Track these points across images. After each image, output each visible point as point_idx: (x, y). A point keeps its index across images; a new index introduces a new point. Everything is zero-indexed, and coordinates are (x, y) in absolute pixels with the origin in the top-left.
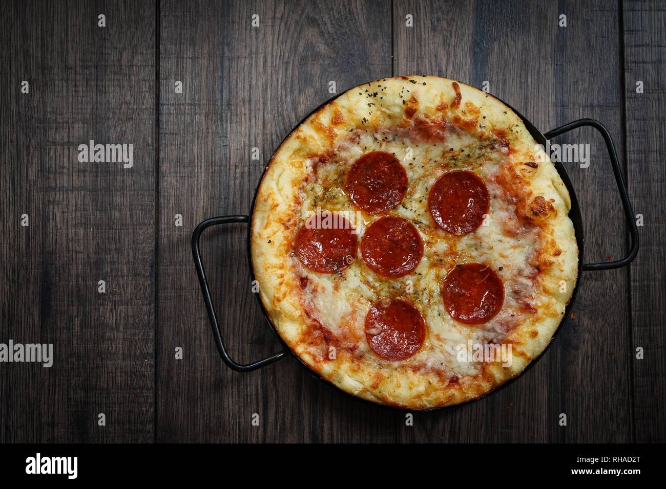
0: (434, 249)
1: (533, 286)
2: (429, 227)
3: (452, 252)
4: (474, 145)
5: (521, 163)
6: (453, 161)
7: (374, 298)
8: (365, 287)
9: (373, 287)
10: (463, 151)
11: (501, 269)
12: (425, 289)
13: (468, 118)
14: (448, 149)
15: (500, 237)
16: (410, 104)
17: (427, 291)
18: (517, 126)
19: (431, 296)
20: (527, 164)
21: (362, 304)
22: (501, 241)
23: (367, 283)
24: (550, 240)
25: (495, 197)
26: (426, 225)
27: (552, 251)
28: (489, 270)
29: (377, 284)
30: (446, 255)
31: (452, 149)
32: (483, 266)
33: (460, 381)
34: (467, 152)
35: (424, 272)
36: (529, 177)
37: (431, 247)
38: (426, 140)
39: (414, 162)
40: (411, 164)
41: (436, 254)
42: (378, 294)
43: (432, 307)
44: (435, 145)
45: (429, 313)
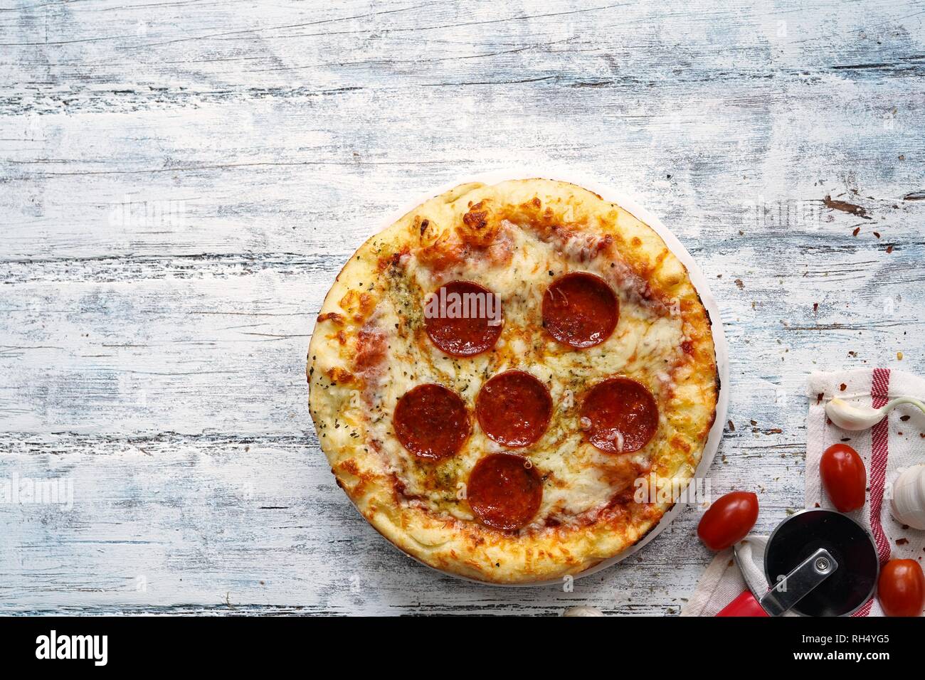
0: (521, 357)
1: (576, 236)
2: (492, 360)
3: (526, 335)
4: (394, 297)
5: (421, 239)
6: (413, 324)
7: (578, 437)
8: (563, 448)
9: (565, 436)
10: (400, 312)
11: (551, 273)
12: (571, 372)
13: (356, 304)
14: (396, 331)
15: (511, 271)
16: (335, 378)
17: (574, 370)
18: (374, 244)
19: (577, 365)
20: (422, 234)
21: (584, 453)
22: (516, 270)
23: (558, 444)
24: (520, 210)
25: (460, 274)
26: (490, 364)
27: (534, 209)
28: (553, 287)
29: (560, 432)
30: (528, 340)
31: (397, 325)
32: (547, 294)
33: (689, 339)
34: (399, 307)
35: (550, 371)
36: (438, 230)
37: (518, 361)
38: (383, 359)
39: (410, 373)
40: (412, 378)
41: (526, 354)
42: (572, 432)
43: (593, 364)
44: (390, 347)
45: (600, 369)
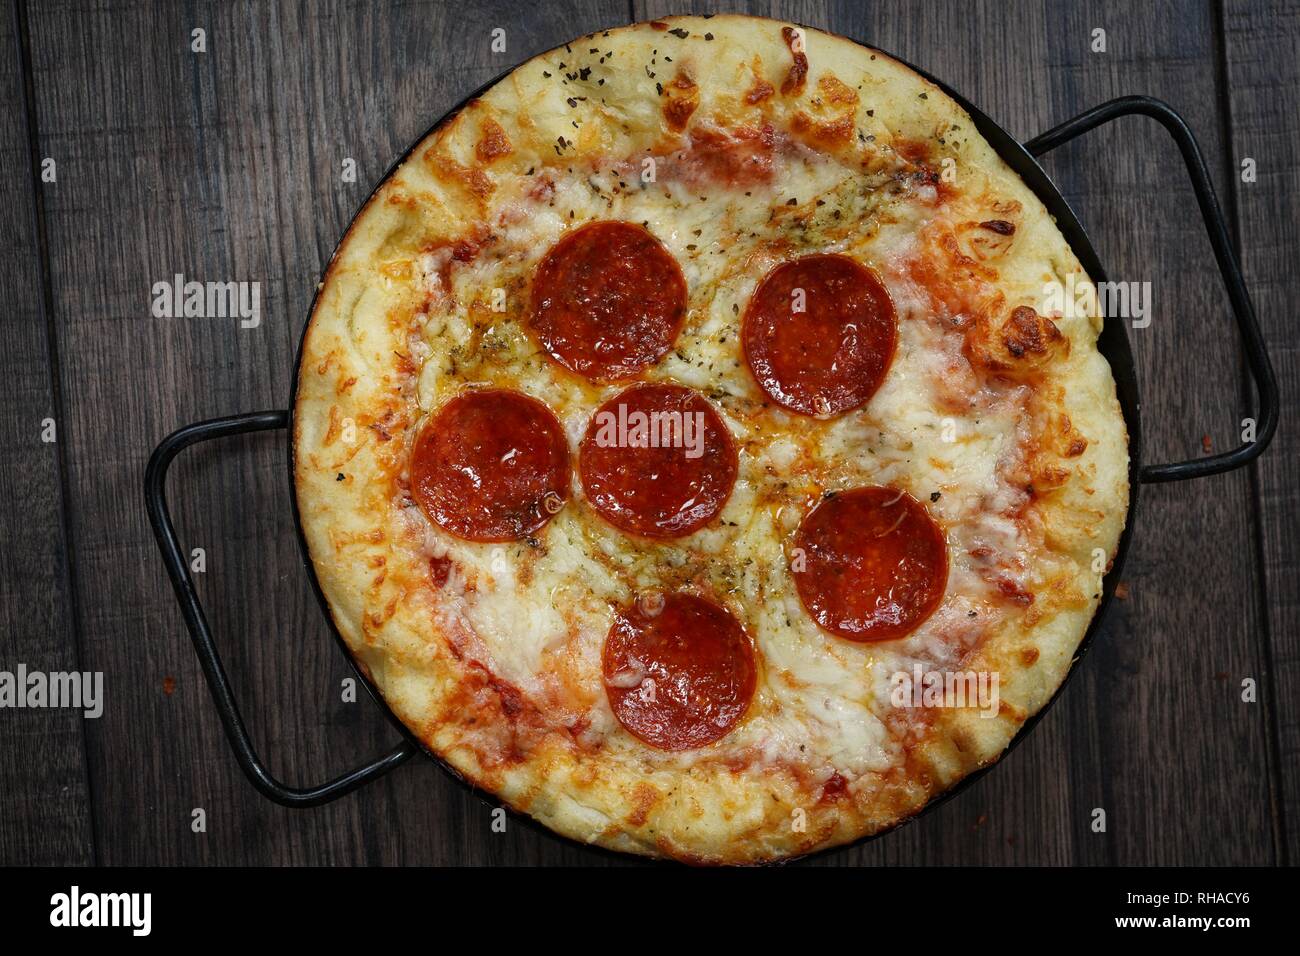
0: (763, 459)
1: (1019, 535)
2: (748, 403)
3: (809, 463)
4: (850, 186)
5: (971, 225)
6: (798, 232)
7: (623, 594)
8: (596, 569)
9: (618, 567)
10: (820, 203)
11: (935, 497)
12: (749, 562)
13: (829, 117)
14: (782, 201)
15: (929, 417)
16: (674, 94)
17: (754, 566)
18: (955, 128)
19: (764, 576)
20: (986, 226)
21: (594, 611)
22: (931, 426)
23: (602, 557)
24: (1055, 416)
25: (910, 316)
26: (739, 400)
27: (1062, 446)
28: (906, 502)
29: (627, 559)
30: (796, 471)
31: (793, 201)
32: (890, 492)
33: (851, 787)
34: (831, 205)
35: (743, 518)
36: (994, 258)
37: (756, 454)
38: (724, 183)
39: (700, 242)
40: (691, 247)
41: (770, 470)
42: (631, 583)
43: (770, 604)
44: (748, 194)
45: (763, 619)
